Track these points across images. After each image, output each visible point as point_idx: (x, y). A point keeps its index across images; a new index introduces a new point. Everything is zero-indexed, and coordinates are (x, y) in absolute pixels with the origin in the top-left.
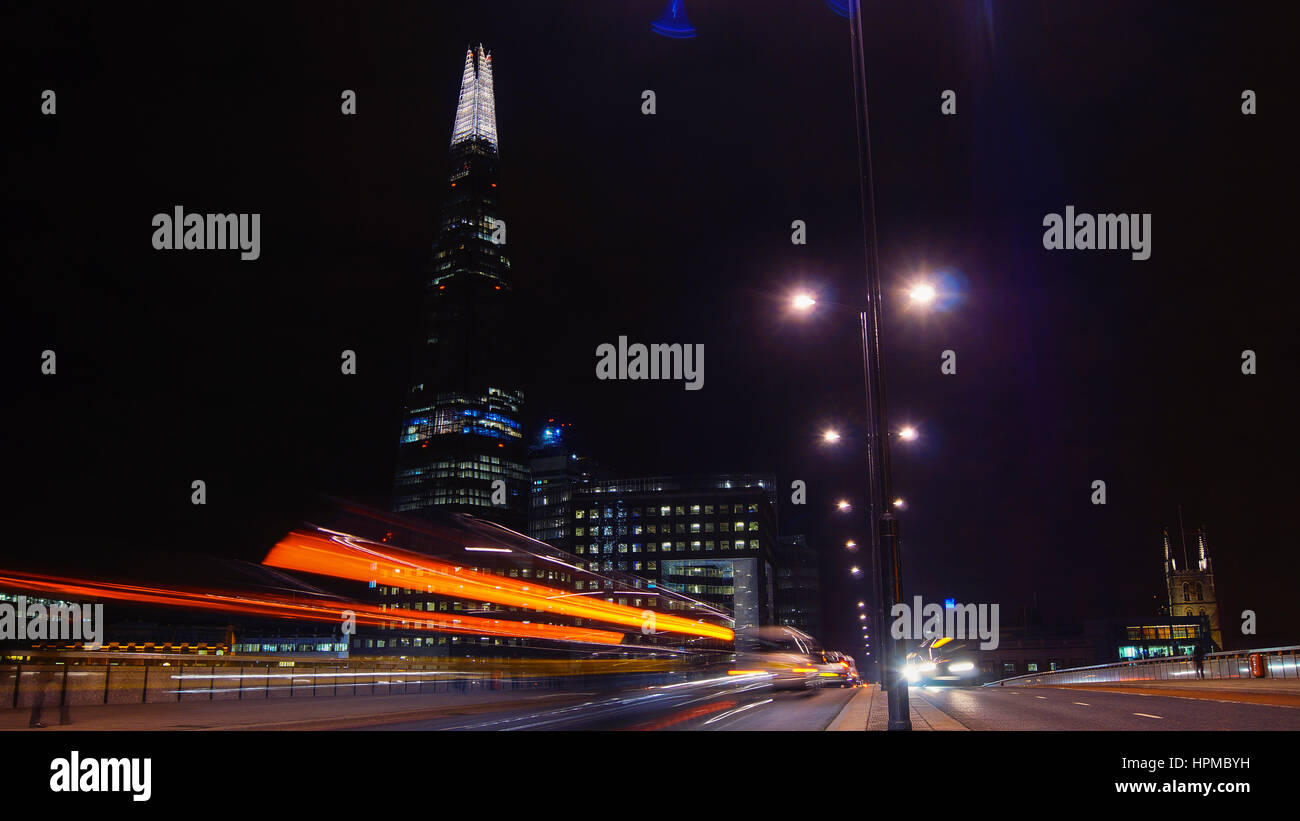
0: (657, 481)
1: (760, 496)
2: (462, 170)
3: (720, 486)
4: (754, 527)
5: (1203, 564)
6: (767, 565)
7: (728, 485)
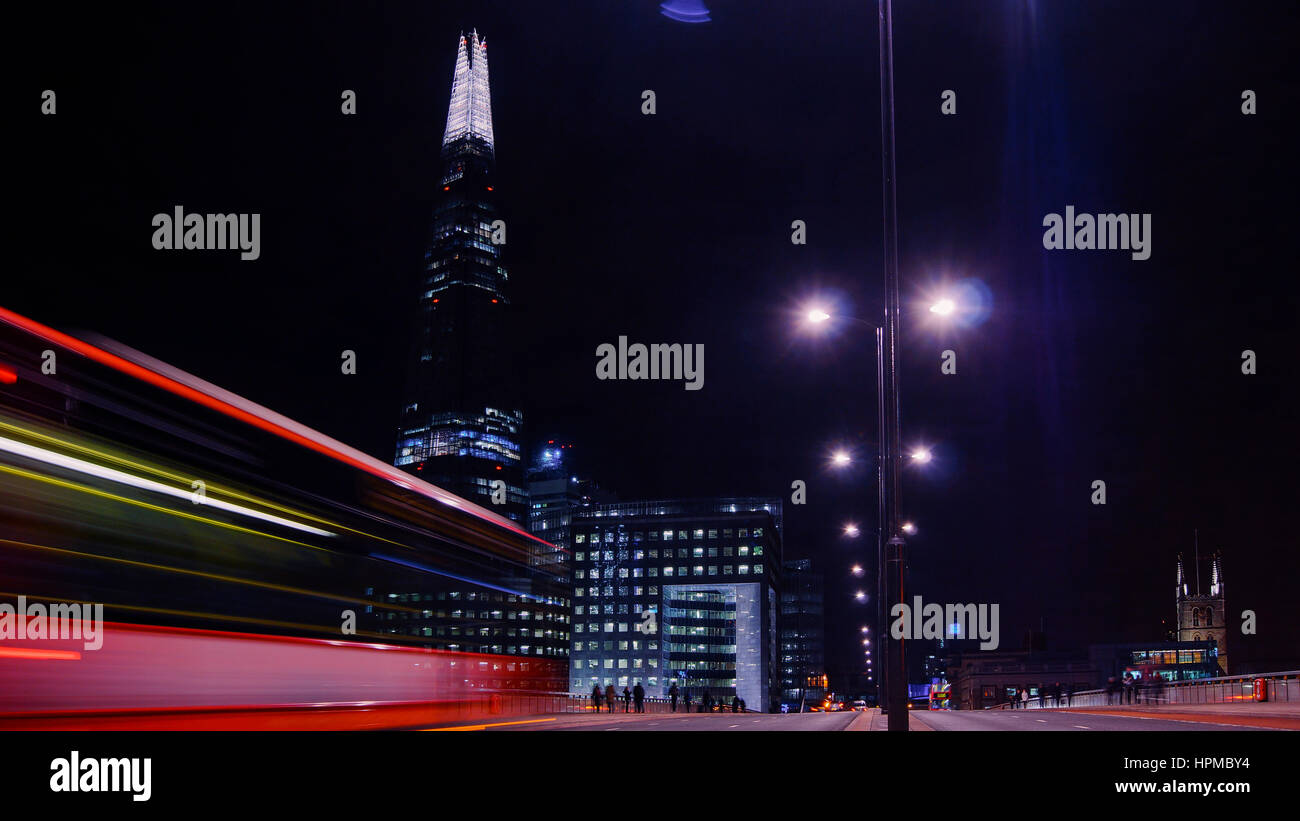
0: (660, 505)
1: (767, 521)
2: (455, 173)
3: (725, 510)
4: (758, 551)
5: (1215, 589)
6: (771, 590)
7: (733, 509)
